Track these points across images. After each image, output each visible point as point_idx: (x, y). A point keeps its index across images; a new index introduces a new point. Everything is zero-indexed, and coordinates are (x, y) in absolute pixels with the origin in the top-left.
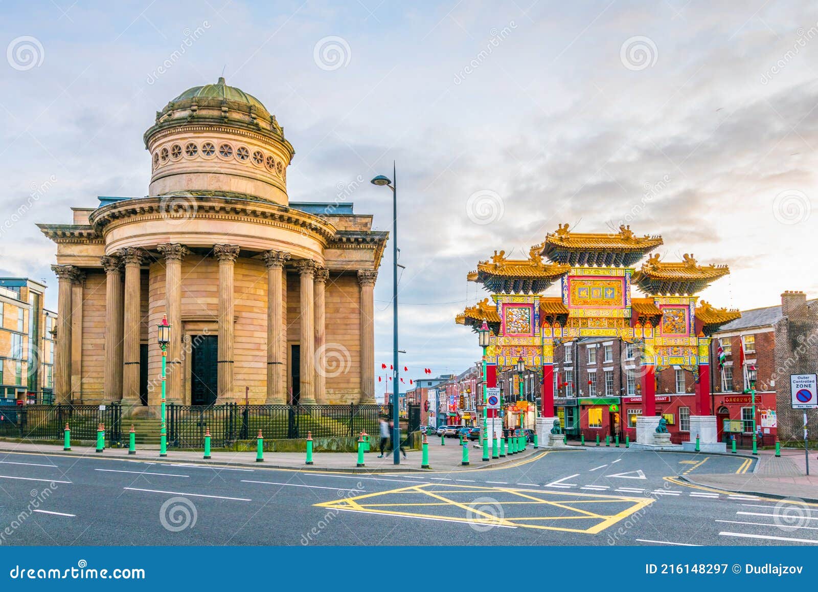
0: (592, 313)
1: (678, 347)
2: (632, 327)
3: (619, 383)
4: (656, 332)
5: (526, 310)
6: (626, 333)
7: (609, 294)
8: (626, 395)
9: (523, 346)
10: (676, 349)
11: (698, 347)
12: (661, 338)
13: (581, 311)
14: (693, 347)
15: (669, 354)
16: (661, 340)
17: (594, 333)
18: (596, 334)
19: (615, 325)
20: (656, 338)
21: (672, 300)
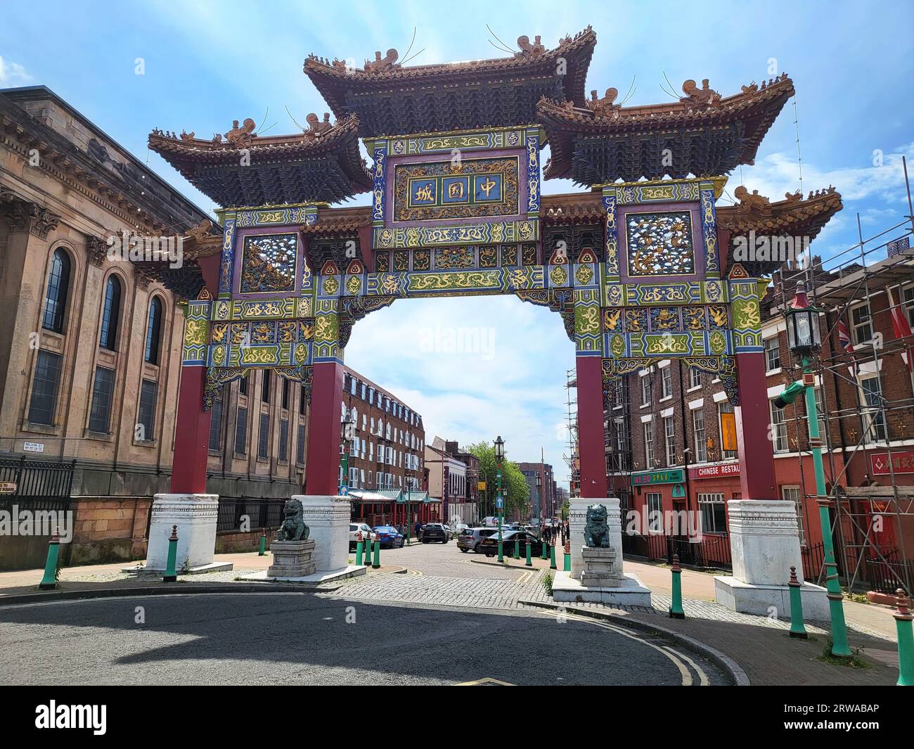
0: (440, 236)
1: (671, 308)
2: (544, 263)
3: (682, 439)
4: (607, 273)
5: (290, 240)
6: (524, 279)
7: (488, 189)
8: (695, 462)
9: (271, 321)
10: (664, 313)
11: (727, 306)
12: (621, 287)
13: (411, 233)
14: (715, 306)
15: (646, 328)
16: (621, 291)
17: (443, 283)
18: (448, 283)
19: (499, 264)
20: (608, 287)
21: (651, 191)
